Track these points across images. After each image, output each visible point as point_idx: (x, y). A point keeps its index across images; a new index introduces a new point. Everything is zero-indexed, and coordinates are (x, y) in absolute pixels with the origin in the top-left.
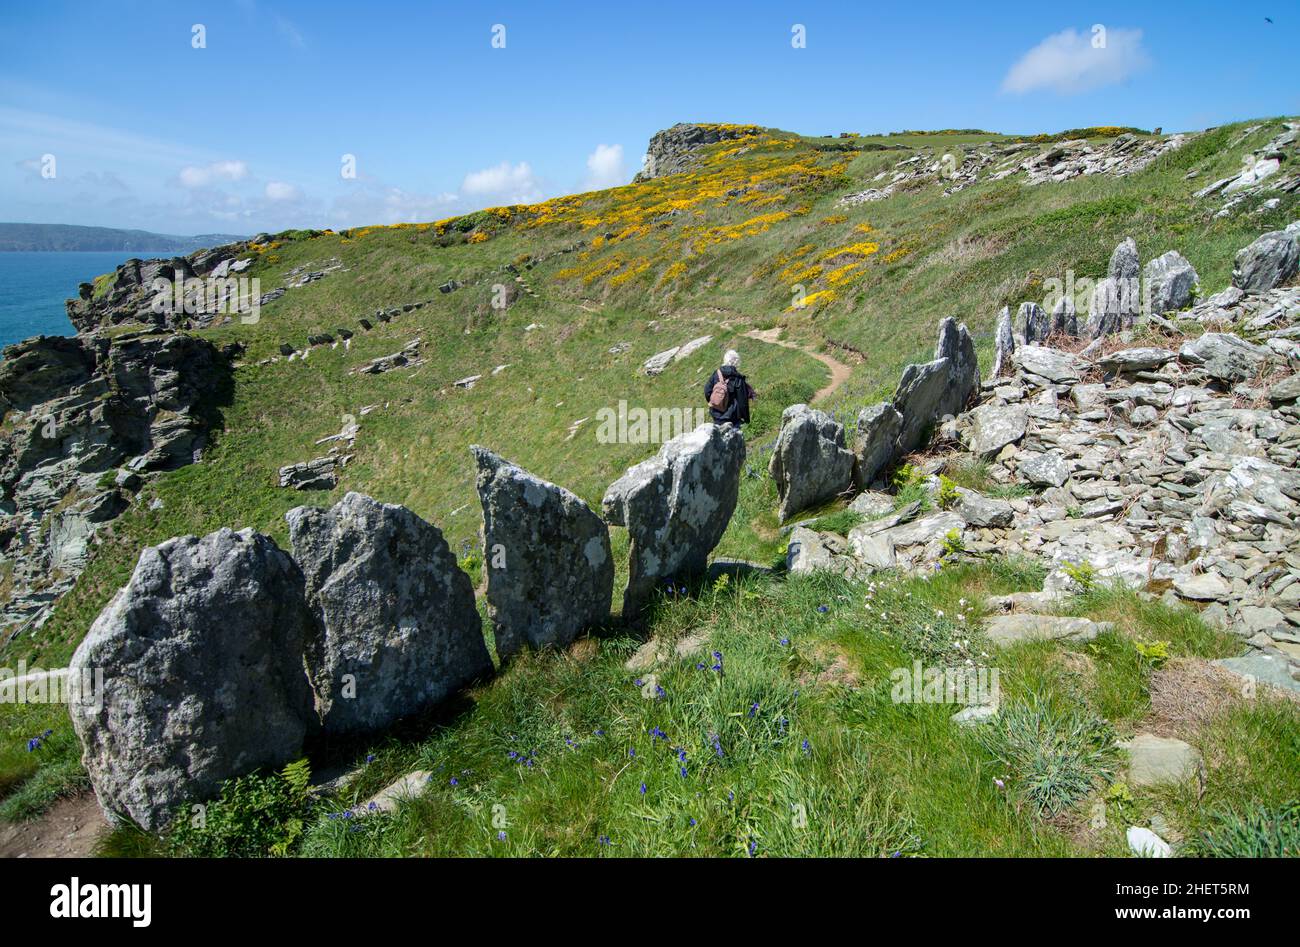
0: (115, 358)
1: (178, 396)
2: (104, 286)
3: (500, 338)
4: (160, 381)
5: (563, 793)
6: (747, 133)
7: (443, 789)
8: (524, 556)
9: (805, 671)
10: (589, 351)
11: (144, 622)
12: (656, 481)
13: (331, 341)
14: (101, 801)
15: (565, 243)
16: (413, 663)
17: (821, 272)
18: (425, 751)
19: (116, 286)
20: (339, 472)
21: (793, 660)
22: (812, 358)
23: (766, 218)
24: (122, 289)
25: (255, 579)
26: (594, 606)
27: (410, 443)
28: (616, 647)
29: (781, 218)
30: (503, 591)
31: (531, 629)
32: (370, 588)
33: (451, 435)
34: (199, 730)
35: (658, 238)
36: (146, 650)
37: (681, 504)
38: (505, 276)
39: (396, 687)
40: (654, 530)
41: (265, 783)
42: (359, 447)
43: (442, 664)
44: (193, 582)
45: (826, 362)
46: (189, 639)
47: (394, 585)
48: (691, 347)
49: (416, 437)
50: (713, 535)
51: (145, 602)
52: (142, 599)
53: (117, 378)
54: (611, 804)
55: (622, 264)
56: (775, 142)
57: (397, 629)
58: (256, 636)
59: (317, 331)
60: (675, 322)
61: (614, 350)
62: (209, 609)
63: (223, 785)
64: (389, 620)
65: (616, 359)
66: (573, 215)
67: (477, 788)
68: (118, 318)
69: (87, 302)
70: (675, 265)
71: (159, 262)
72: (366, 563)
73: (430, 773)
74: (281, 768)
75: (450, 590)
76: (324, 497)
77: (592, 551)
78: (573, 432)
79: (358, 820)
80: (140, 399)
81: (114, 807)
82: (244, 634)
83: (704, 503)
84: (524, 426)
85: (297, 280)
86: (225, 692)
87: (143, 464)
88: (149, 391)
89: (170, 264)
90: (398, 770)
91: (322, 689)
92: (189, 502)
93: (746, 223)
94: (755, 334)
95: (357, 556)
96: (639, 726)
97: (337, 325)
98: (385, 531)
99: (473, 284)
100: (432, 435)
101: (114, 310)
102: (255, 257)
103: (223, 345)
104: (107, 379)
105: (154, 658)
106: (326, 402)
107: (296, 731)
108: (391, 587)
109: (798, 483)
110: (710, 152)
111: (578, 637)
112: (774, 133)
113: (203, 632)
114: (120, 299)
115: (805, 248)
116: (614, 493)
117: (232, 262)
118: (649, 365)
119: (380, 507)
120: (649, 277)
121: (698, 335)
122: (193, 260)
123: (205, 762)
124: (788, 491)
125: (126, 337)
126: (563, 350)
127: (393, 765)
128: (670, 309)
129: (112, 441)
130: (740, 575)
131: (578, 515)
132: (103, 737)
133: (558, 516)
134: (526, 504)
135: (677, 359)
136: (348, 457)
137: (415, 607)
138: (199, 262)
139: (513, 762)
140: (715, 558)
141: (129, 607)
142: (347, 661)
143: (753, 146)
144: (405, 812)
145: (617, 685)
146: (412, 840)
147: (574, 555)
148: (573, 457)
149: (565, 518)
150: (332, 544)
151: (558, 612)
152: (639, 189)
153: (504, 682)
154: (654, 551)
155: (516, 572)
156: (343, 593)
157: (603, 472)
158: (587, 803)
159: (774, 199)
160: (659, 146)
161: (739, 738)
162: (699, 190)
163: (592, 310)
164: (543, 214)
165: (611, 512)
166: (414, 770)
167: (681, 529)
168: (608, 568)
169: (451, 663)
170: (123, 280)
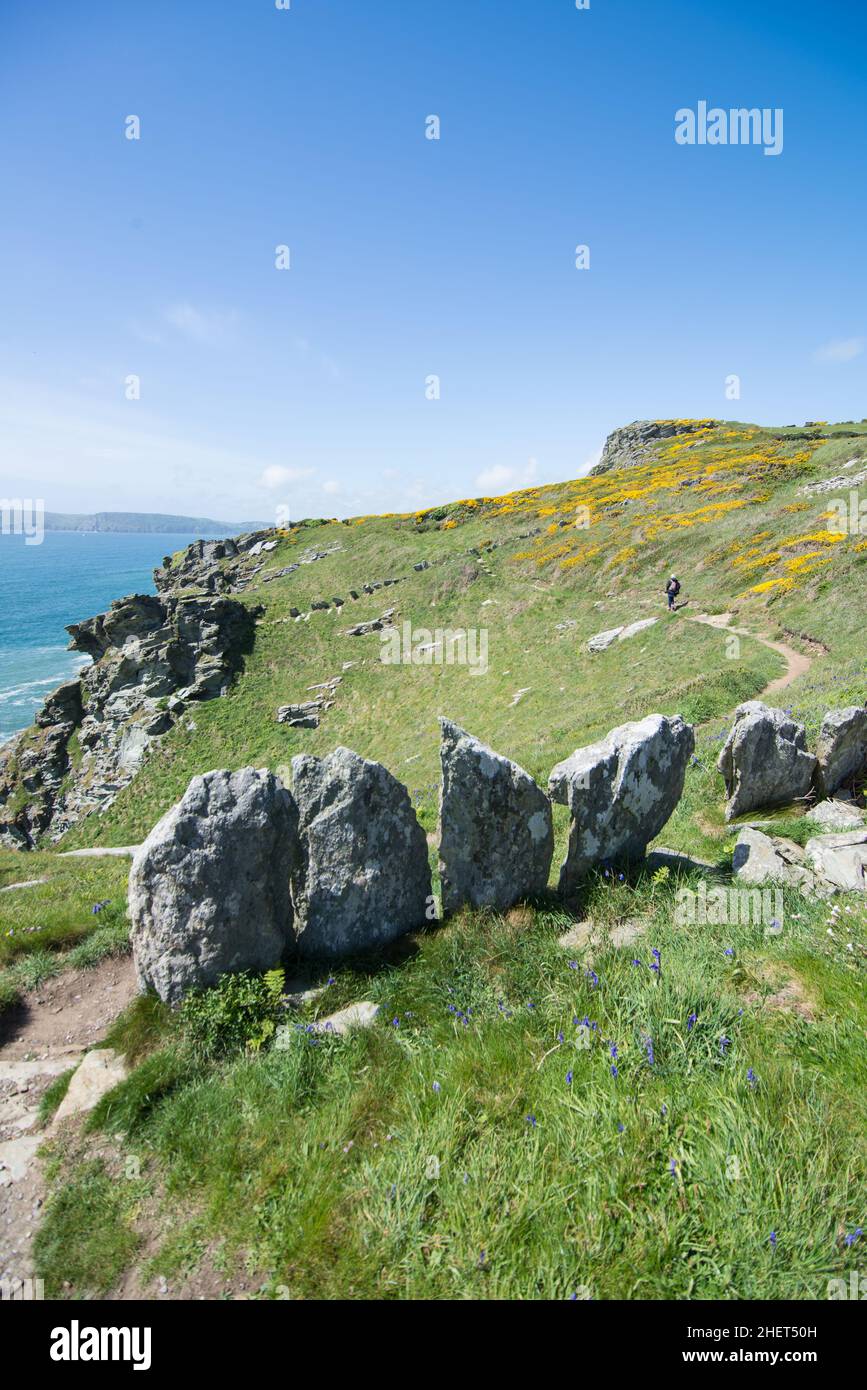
0: (180, 612)
1: (216, 644)
2: (179, 560)
3: (460, 610)
4: (206, 632)
5: (495, 1059)
6: (704, 426)
7: (387, 1025)
8: (474, 821)
9: (751, 989)
10: (536, 626)
11: (186, 834)
12: (601, 766)
13: (327, 607)
14: (137, 969)
15: (523, 530)
16: (373, 902)
17: (779, 560)
18: (375, 984)
19: (186, 560)
20: (322, 715)
21: (738, 974)
22: (766, 647)
23: (722, 505)
24: (190, 562)
25: (265, 811)
26: (533, 877)
27: (378, 696)
28: (551, 921)
29: (736, 506)
30: (453, 850)
31: (474, 889)
32: (347, 831)
33: (412, 692)
34: (211, 927)
35: (609, 525)
36: (184, 857)
37: (625, 791)
38: (468, 558)
39: (356, 922)
40: (596, 813)
41: (250, 983)
42: (339, 696)
43: (396, 907)
44: (223, 808)
45: (780, 651)
46: (215, 852)
47: (365, 831)
48: (635, 628)
49: (383, 691)
50: (654, 824)
51: (189, 818)
52: (187, 815)
53: (179, 628)
54: (539, 1083)
55: (573, 549)
56: (733, 434)
57: (363, 869)
58: (260, 857)
59: (318, 599)
60: (621, 604)
61: (559, 627)
62: (231, 831)
63: (221, 978)
64: (358, 860)
65: (561, 635)
66: (532, 505)
67: (416, 1032)
68: (185, 583)
69: (167, 571)
70: (624, 550)
71: (216, 542)
72: (346, 808)
73: (377, 1006)
74: (264, 972)
75: (409, 841)
76: (308, 734)
77: (535, 823)
78: (517, 700)
79: (317, 1035)
80: (191, 644)
81: (145, 976)
82: (252, 854)
83: (648, 792)
84: (473, 689)
85: (307, 559)
86: (232, 900)
87: (186, 694)
88: (198, 639)
89: (222, 544)
90: (352, 997)
91: (300, 910)
92: (213, 727)
93: (698, 511)
94: (703, 618)
95: (339, 801)
96: (570, 1009)
97: (333, 594)
98: (363, 783)
99: (441, 564)
100: (396, 691)
101: (183, 577)
102: (281, 539)
103: (251, 607)
104: (172, 628)
105: (189, 863)
106: (318, 657)
107: (275, 943)
108: (363, 832)
109: (750, 782)
110: (665, 446)
111: (515, 904)
112: (732, 425)
113: (224, 848)
114: (187, 569)
115: (762, 535)
116: (561, 773)
117: (264, 544)
118: (592, 643)
119: (362, 762)
120: (598, 561)
121: (643, 617)
122: (238, 542)
123: (212, 955)
124: (738, 788)
125: (188, 598)
126: (513, 624)
127: (349, 991)
128: (616, 591)
129: (170, 675)
130: (681, 871)
131: (525, 790)
132: (147, 919)
133: (508, 788)
134: (480, 774)
135: (621, 638)
136: (330, 703)
137: (380, 852)
138: (242, 543)
139: (448, 1015)
140: (655, 847)
141: (179, 821)
142: (322, 890)
143: (710, 439)
144: (355, 1038)
145: (549, 961)
146: (359, 1067)
147: (518, 826)
148: (515, 722)
149: (514, 790)
150: (322, 789)
151: (499, 877)
152: (594, 481)
153: (447, 934)
154: (594, 833)
155: (466, 835)
156: (326, 831)
157: (542, 740)
158: (516, 1075)
159: (729, 488)
160: (615, 442)
161: (676, 1048)
162: (653, 481)
163: (543, 589)
164: (505, 504)
165: (556, 790)
166: (364, 999)
167: (623, 815)
168: (548, 843)
169: (403, 907)
170: (191, 555)
